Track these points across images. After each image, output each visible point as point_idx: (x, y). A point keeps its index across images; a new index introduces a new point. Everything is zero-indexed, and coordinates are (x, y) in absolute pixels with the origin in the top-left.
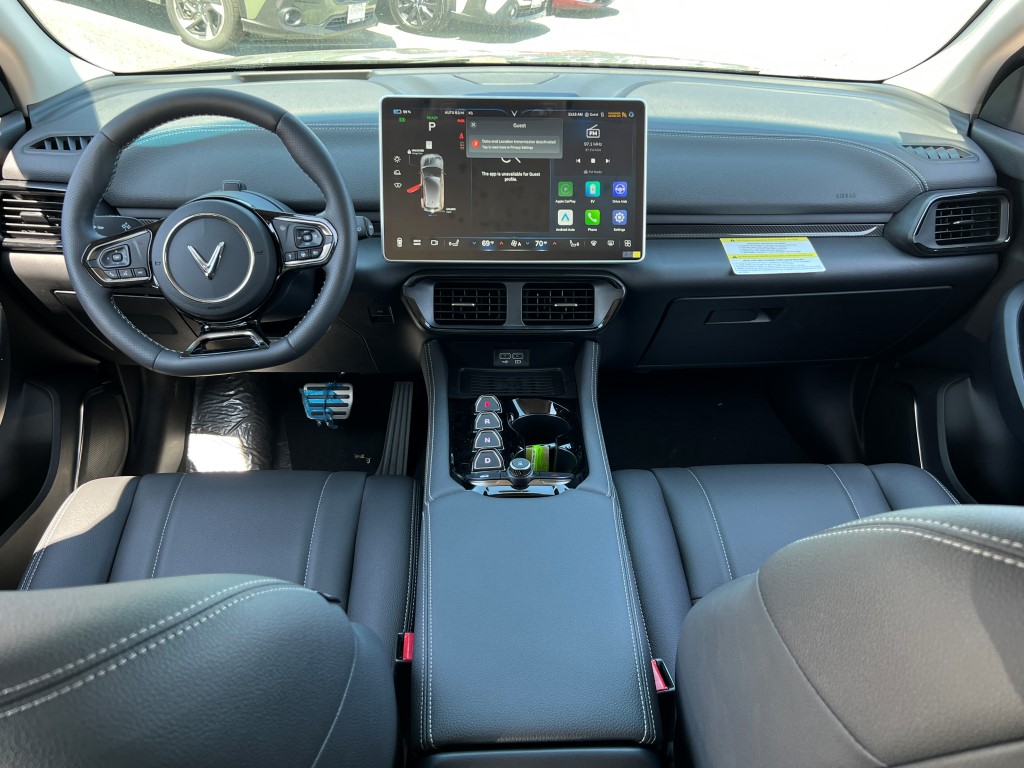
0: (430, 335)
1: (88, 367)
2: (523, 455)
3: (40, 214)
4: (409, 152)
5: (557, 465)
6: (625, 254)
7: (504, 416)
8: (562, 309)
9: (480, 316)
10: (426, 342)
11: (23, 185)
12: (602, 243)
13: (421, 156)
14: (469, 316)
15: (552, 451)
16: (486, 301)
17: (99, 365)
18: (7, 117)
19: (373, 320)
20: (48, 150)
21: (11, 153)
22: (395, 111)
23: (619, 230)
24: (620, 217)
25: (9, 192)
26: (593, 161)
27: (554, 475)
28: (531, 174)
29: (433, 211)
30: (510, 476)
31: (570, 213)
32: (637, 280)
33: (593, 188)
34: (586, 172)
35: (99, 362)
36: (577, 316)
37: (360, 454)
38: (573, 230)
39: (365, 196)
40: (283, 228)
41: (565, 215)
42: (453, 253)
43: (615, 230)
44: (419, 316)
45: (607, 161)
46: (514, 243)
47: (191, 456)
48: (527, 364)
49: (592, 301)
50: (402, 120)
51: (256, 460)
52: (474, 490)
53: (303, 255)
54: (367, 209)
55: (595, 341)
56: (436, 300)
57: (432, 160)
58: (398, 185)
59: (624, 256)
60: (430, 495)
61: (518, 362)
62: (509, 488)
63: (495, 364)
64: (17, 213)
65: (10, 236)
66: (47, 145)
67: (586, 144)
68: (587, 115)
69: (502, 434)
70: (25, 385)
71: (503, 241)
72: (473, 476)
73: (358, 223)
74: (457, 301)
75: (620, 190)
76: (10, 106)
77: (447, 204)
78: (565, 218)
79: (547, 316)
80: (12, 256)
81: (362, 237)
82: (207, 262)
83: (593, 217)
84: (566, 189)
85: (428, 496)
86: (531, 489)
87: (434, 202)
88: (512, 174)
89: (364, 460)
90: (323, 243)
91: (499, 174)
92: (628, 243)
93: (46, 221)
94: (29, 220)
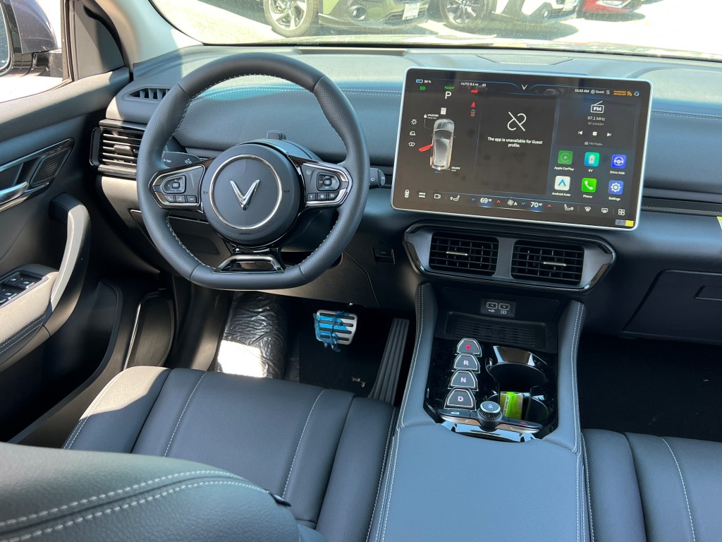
0: (424, 277)
1: (151, 275)
2: (497, 400)
4: (425, 116)
5: (529, 413)
6: (617, 222)
7: (482, 361)
8: (551, 267)
9: (472, 266)
10: (421, 284)
11: (119, 124)
12: (596, 209)
13: (436, 120)
14: (462, 265)
15: (526, 400)
16: (479, 252)
18: (117, 71)
19: (377, 259)
20: (142, 99)
21: (115, 98)
22: (418, 81)
23: (614, 199)
24: (616, 187)
25: (109, 129)
26: (595, 134)
27: (523, 423)
28: (534, 142)
29: (439, 169)
30: (480, 417)
31: (567, 179)
32: (627, 247)
33: (592, 159)
34: (586, 143)
36: (565, 275)
37: (357, 378)
38: (569, 195)
39: (381, 152)
40: (308, 173)
41: (563, 181)
42: (454, 207)
43: (610, 198)
44: (416, 259)
45: (608, 135)
46: (510, 202)
47: (220, 359)
48: (512, 315)
49: (581, 263)
50: (423, 88)
51: (271, 369)
52: (443, 424)
53: (322, 197)
54: (383, 163)
55: (582, 302)
56: (433, 247)
57: (445, 124)
58: (412, 144)
59: (616, 224)
60: (402, 422)
61: (504, 312)
62: (478, 429)
63: (483, 311)
64: (112, 146)
65: (104, 163)
66: (142, 94)
67: (589, 118)
68: (593, 92)
69: (479, 377)
70: (100, 283)
71: (500, 199)
72: (445, 411)
73: (373, 174)
74: (452, 250)
75: (619, 162)
76: (120, 63)
77: (452, 164)
78: (562, 184)
79: (535, 272)
80: (104, 179)
81: (373, 186)
82: (244, 196)
83: (589, 185)
84: (565, 157)
85: (400, 423)
86: (500, 432)
87: (442, 161)
88: (516, 141)
89: (360, 384)
90: (339, 188)
91: (504, 140)
92: (622, 212)
93: (132, 153)
94: (120, 152)
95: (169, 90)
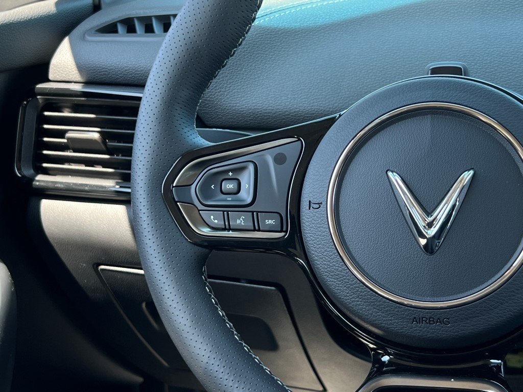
3: (96, 136)
11: (78, 87)
17: (142, 385)
20: (122, 37)
21: (66, 41)
25: (57, 100)
35: (139, 379)
64: (61, 134)
65: (46, 172)
66: (122, 28)
80: (44, 204)
93: (103, 147)
94: (77, 146)
95: (175, 16)
